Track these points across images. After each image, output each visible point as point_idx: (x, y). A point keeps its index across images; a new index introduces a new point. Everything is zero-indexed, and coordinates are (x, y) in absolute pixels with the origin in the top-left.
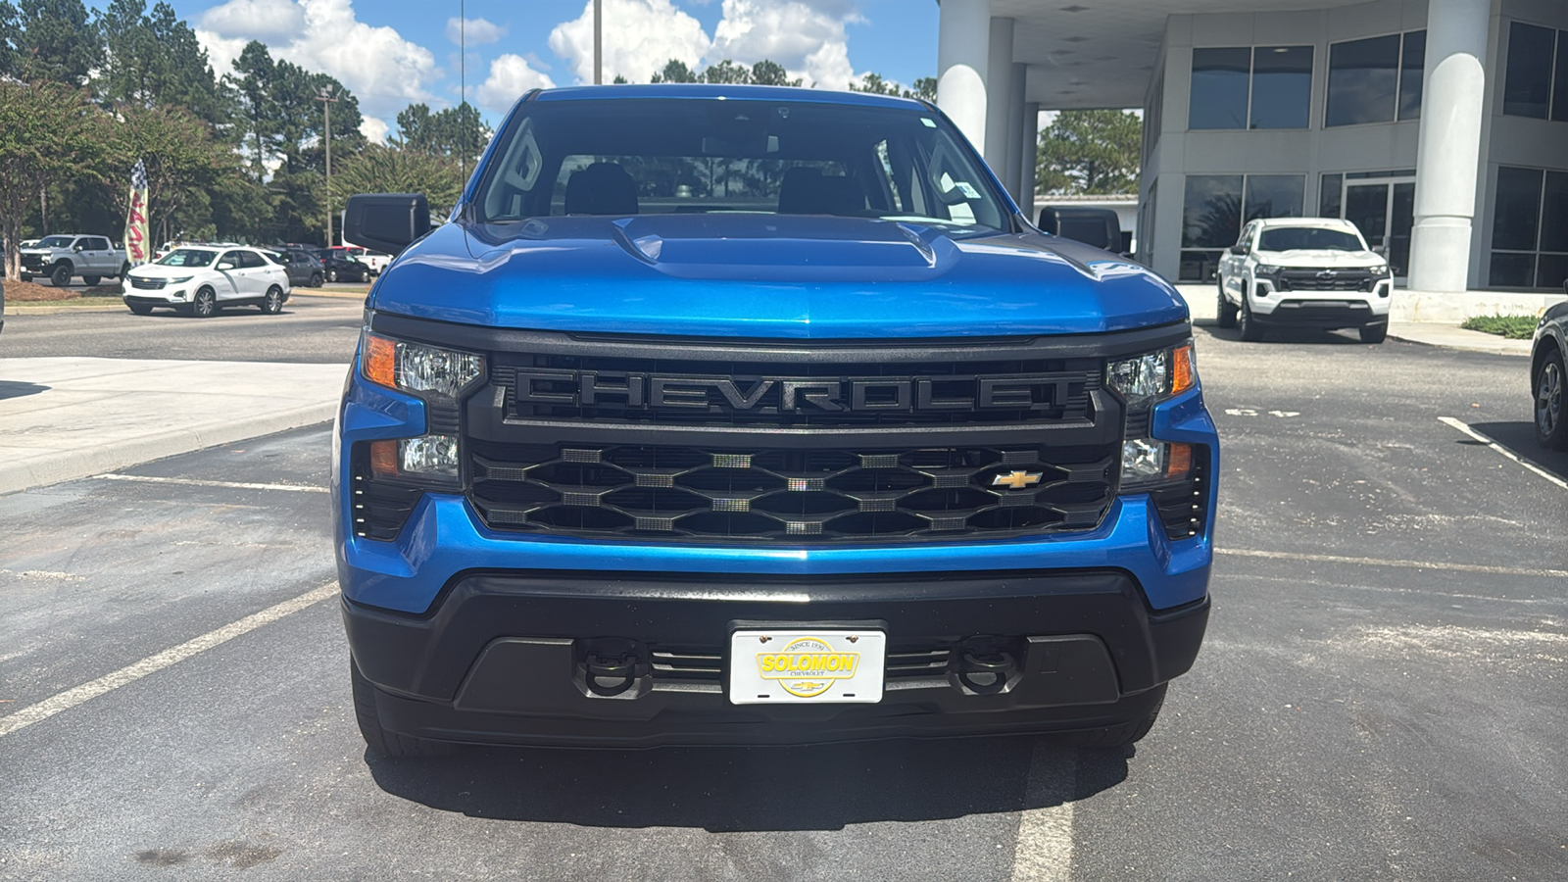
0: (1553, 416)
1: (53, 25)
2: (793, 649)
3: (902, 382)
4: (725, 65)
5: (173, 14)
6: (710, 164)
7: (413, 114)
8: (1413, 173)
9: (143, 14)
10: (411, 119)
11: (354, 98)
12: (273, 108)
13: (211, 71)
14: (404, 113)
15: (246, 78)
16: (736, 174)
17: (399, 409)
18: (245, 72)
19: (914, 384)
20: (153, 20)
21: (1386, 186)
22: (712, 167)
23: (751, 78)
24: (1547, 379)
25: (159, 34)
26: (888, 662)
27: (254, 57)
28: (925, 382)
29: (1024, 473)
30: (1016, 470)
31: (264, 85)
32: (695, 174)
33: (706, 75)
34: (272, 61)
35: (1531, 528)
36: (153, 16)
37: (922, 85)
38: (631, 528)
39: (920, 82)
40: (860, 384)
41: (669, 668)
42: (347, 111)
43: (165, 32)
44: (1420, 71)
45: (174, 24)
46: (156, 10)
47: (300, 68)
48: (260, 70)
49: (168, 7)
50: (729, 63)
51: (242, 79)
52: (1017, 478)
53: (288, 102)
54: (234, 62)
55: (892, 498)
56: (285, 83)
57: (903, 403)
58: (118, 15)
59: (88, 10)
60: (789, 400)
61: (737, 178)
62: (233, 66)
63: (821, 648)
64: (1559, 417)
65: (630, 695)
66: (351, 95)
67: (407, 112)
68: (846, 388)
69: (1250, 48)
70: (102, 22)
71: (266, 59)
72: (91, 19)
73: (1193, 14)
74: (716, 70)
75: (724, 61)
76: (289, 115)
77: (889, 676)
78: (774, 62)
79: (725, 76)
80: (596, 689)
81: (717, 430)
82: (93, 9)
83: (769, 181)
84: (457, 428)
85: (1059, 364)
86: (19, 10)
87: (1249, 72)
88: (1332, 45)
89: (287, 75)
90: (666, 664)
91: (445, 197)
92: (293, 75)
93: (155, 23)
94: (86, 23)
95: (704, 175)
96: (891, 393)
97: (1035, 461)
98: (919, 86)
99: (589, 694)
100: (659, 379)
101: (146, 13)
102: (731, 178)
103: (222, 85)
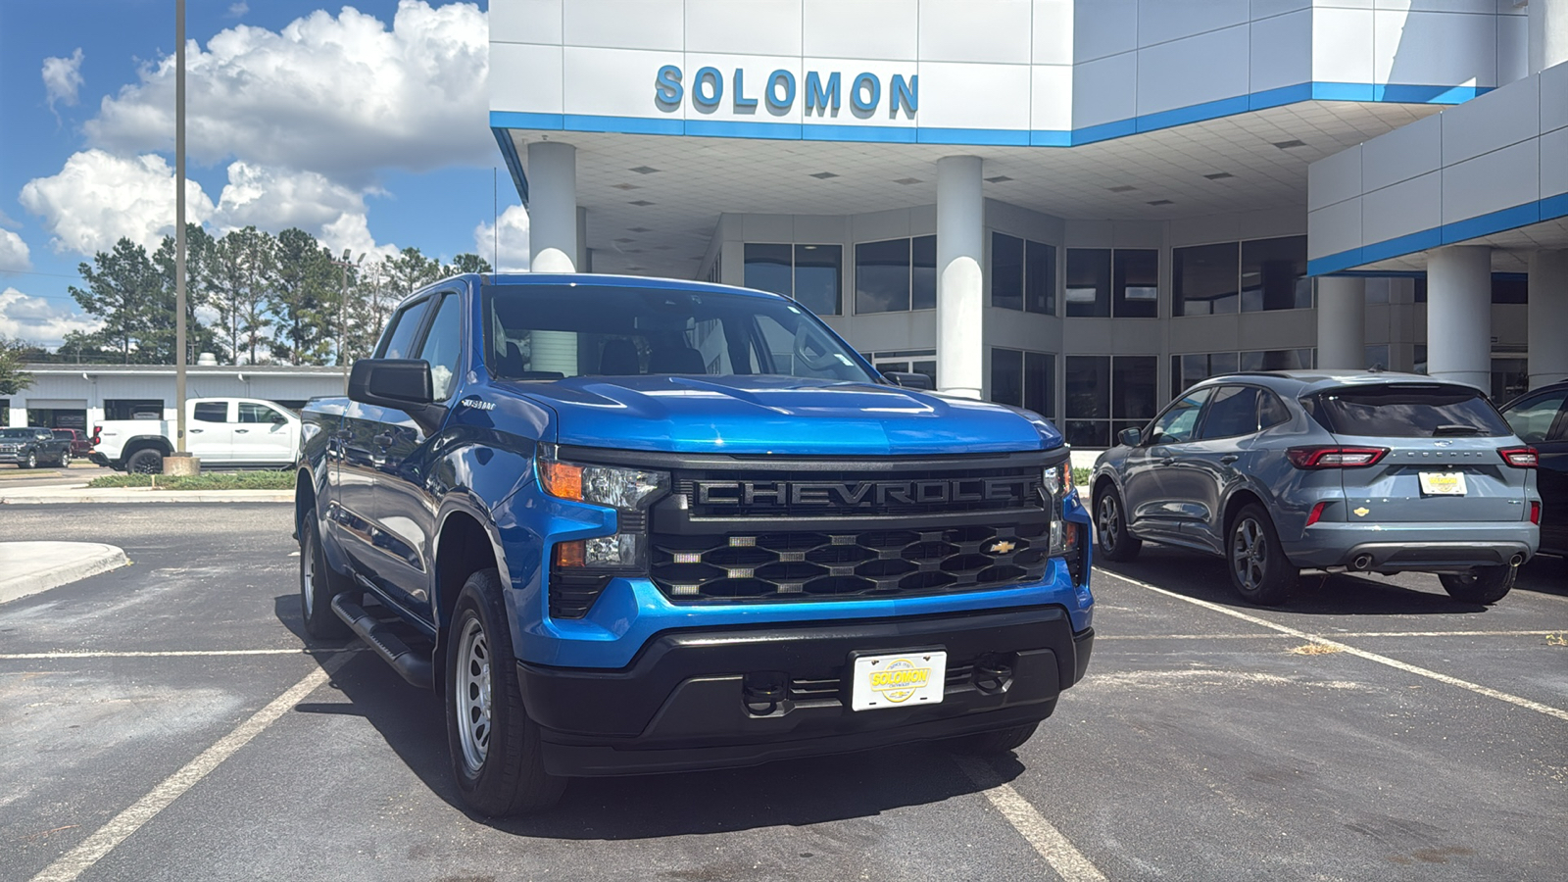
0: (1113, 536)
2: (892, 668)
3: (944, 483)
4: (248, 231)
6: (232, 331)
8: (933, 353)
16: (263, 340)
17: (597, 517)
19: (951, 485)
21: (907, 364)
22: (234, 334)
23: (277, 245)
24: (1105, 508)
26: (947, 675)
28: (957, 483)
29: (1006, 543)
30: (1003, 540)
32: (215, 341)
33: (226, 240)
35: (1139, 611)
37: (463, 261)
38: (774, 592)
39: (460, 257)
40: (921, 485)
41: (804, 691)
44: (933, 269)
50: (253, 229)
52: (1002, 547)
55: (937, 562)
57: (944, 498)
60: (881, 497)
61: (265, 345)
63: (908, 666)
64: (1119, 535)
65: (778, 714)
68: (914, 487)
69: (791, 245)
73: (742, 214)
74: (238, 235)
75: (248, 227)
77: (947, 684)
78: (303, 230)
79: (249, 242)
80: (755, 712)
81: (831, 518)
83: (300, 349)
84: (642, 528)
85: (1020, 471)
87: (791, 265)
88: (856, 245)
90: (801, 689)
95: (225, 342)
96: (937, 491)
97: (1013, 535)
98: (459, 262)
99: (752, 716)
100: (797, 486)
102: (257, 346)
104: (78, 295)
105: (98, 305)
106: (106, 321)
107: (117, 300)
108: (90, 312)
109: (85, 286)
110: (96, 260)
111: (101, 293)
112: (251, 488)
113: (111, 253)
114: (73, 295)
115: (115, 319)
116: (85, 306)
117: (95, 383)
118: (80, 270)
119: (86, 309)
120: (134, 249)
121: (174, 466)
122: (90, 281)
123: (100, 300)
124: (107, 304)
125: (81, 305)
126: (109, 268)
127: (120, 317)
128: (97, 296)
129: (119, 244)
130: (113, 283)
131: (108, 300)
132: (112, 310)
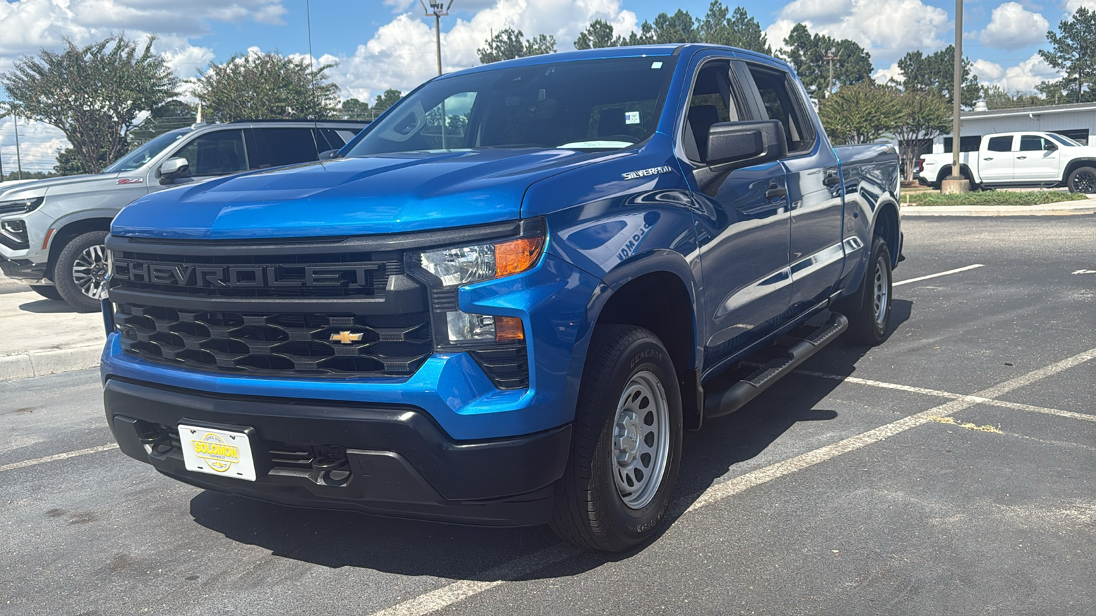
1: (671, 33)
3: (257, 269)
5: (746, 14)
7: (910, 60)
9: (727, 17)
10: (908, 63)
11: (867, 54)
12: (810, 67)
13: (769, 48)
14: (903, 60)
15: (792, 50)
18: (791, 46)
19: (265, 269)
20: (733, 20)
25: (736, 28)
27: (799, 36)
28: (271, 269)
29: (349, 333)
30: (345, 330)
31: (804, 53)
34: (810, 36)
36: (733, 17)
40: (234, 269)
42: (861, 63)
43: (740, 26)
45: (746, 20)
46: (735, 12)
47: (829, 38)
48: (801, 43)
49: (743, 9)
51: (789, 51)
52: (347, 337)
53: (820, 62)
54: (785, 40)
55: (270, 346)
56: (818, 50)
57: (258, 283)
58: (711, 20)
59: (693, 20)
62: (784, 43)
66: (865, 51)
67: (905, 58)
68: (225, 272)
70: (702, 26)
71: (806, 35)
72: (695, 26)
76: (821, 72)
82: (697, 19)
86: (654, 26)
89: (820, 43)
91: (896, 119)
92: (825, 43)
93: (734, 22)
94: (692, 28)
96: (250, 276)
97: (358, 324)
100: (153, 266)
101: (729, 16)
103: (776, 56)
104: (1045, 55)
105: (1060, 61)
106: (1067, 72)
107: (1073, 56)
108: (1054, 67)
109: (1050, 48)
110: (1060, 27)
111: (1061, 52)
112: (971, 205)
113: (1070, 20)
114: (1042, 56)
115: (1072, 69)
116: (1051, 63)
117: (1038, 120)
118: (1047, 36)
119: (1051, 66)
120: (1089, 15)
121: (948, 187)
122: (1054, 44)
123: (1060, 57)
124: (1066, 59)
125: (1048, 63)
126: (1069, 32)
127: (1075, 68)
128: (1059, 54)
129: (1077, 13)
130: (1071, 43)
131: (1067, 56)
132: (1068, 64)
